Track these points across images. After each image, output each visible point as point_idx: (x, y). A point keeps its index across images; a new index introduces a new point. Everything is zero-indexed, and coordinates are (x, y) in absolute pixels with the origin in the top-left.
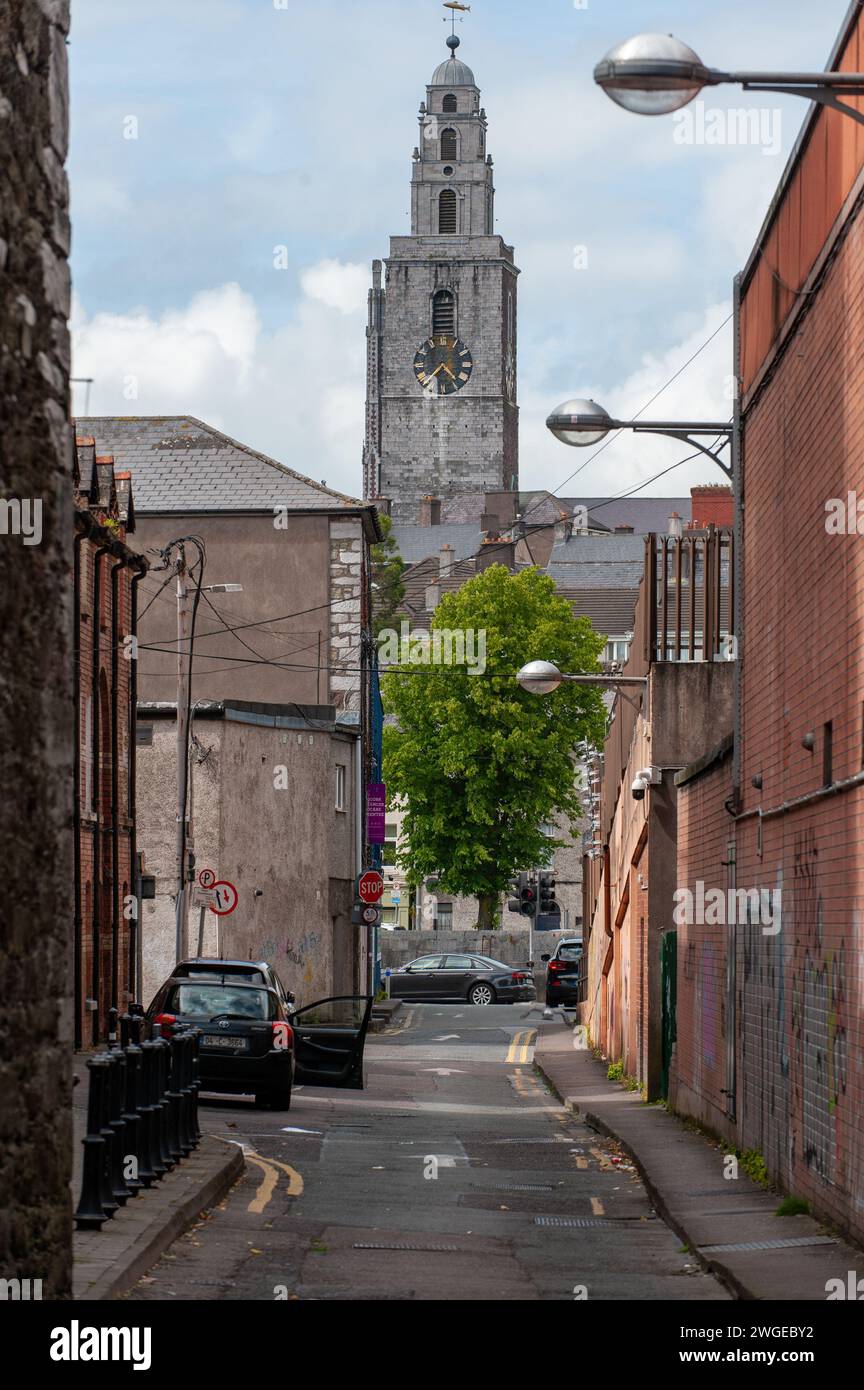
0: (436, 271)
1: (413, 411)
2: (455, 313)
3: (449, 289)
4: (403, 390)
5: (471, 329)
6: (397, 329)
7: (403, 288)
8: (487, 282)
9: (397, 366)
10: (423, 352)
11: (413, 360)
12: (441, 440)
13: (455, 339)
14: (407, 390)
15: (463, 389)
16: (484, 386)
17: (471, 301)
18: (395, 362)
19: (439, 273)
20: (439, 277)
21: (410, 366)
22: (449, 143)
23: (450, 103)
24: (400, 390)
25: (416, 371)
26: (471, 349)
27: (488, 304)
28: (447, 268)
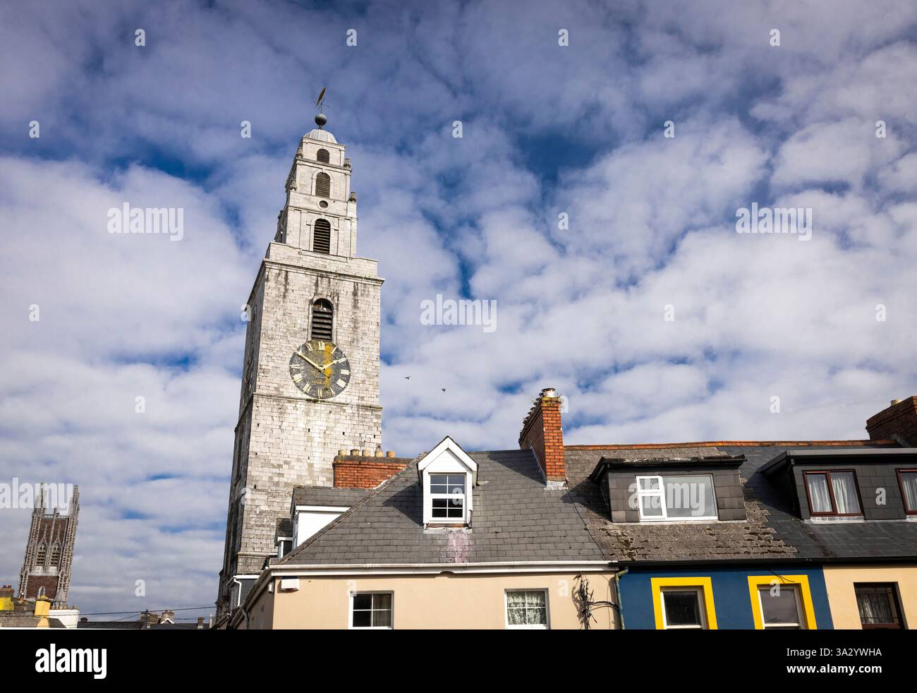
0: (317, 281)
1: (287, 411)
2: (334, 323)
3: (329, 299)
4: (277, 389)
5: (349, 340)
6: (274, 327)
7: (282, 290)
8: (366, 299)
9: (271, 364)
10: (300, 353)
11: (288, 361)
12: (316, 444)
13: (335, 346)
14: (281, 390)
15: (340, 395)
16: (362, 395)
17: (351, 313)
18: (270, 360)
19: (319, 282)
20: (320, 285)
21: (285, 366)
22: (323, 185)
23: (323, 156)
24: (273, 389)
25: (292, 372)
26: (349, 358)
27: (367, 319)
28: (327, 279)
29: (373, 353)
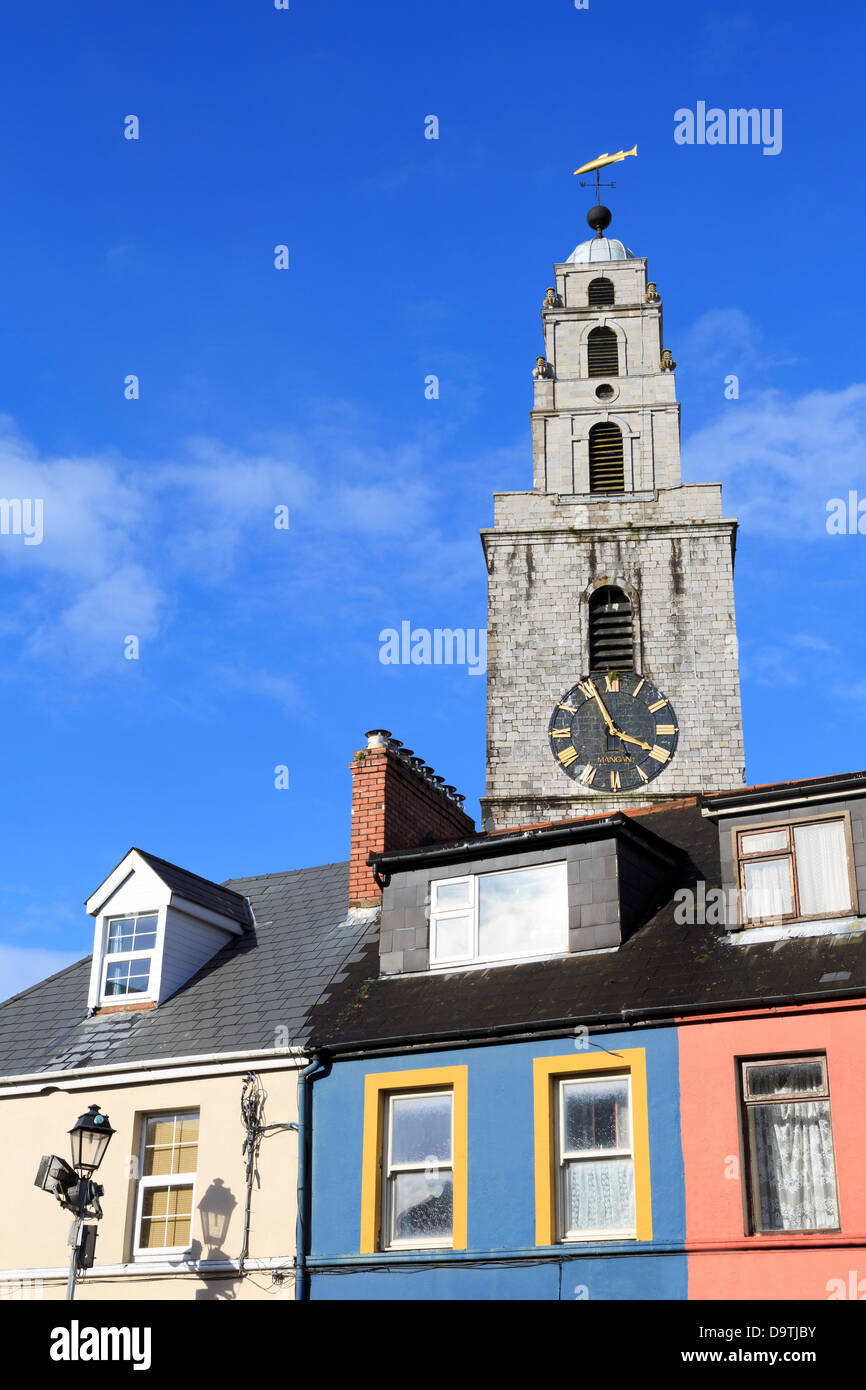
0: (593, 551)
2: (637, 629)
3: (620, 584)
4: (526, 784)
5: (671, 660)
6: (512, 661)
7: (524, 584)
8: (702, 569)
9: (512, 736)
10: (569, 706)
11: (546, 723)
13: (640, 678)
14: (536, 785)
15: (660, 778)
16: (707, 773)
17: (669, 605)
18: (508, 727)
19: (598, 554)
20: (598, 560)
21: (541, 737)
22: (603, 351)
23: (601, 292)
24: (520, 784)
25: (556, 746)
26: (672, 700)
27: (705, 611)
28: (614, 545)
29: (724, 681)
